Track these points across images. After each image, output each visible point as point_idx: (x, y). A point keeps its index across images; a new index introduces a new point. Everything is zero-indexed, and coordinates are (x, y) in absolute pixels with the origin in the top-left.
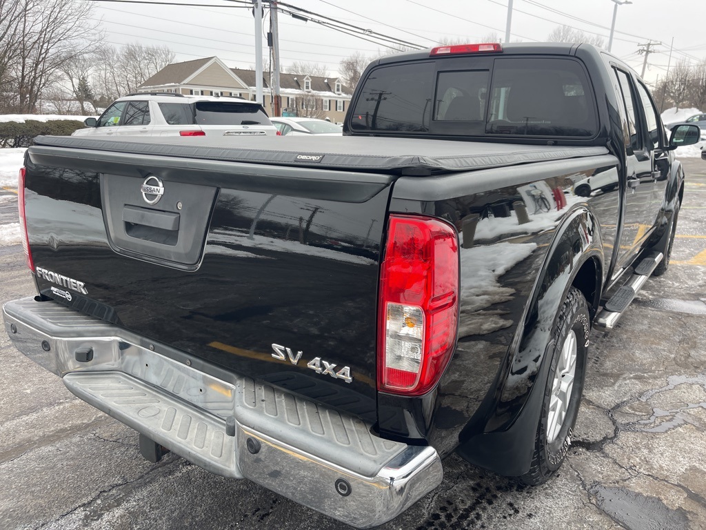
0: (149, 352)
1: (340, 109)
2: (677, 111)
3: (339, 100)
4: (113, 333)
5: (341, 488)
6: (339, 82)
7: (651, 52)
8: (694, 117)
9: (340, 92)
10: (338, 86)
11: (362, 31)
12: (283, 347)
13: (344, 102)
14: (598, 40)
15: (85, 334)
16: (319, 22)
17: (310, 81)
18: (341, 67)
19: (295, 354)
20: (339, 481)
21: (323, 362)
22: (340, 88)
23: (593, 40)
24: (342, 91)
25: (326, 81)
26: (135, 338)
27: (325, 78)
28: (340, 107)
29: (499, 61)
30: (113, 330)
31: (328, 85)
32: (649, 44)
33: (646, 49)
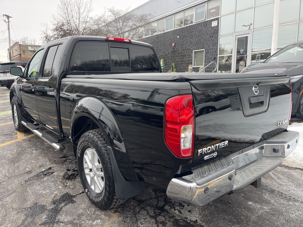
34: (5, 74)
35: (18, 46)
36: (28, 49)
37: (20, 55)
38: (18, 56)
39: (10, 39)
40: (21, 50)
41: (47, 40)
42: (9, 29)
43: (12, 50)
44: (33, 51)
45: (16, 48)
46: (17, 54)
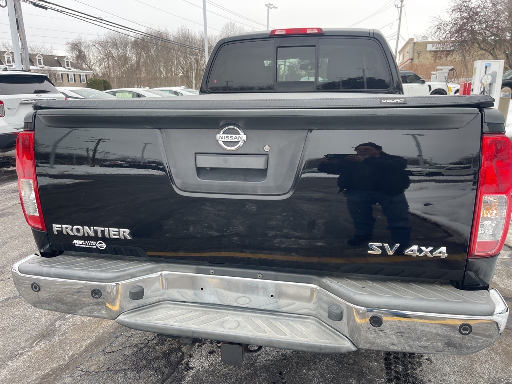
0: (206, 277)
1: (72, 81)
3: (70, 74)
4: (160, 269)
5: (464, 331)
6: (67, 59)
9: (70, 68)
10: (68, 62)
11: (95, 19)
12: (381, 245)
13: (74, 75)
15: (138, 275)
16: (57, 11)
17: (42, 59)
18: (68, 48)
19: (392, 246)
20: (462, 326)
21: (422, 248)
22: (70, 64)
24: (72, 67)
25: (56, 59)
26: (189, 268)
27: (55, 56)
28: (72, 80)
29: (322, 40)
30: (161, 267)
31: (59, 62)
35: (412, 45)
36: (426, 49)
37: (412, 60)
38: (409, 62)
39: (399, 34)
40: (416, 51)
42: (400, 19)
43: (403, 53)
44: (434, 51)
45: (408, 49)
46: (408, 59)
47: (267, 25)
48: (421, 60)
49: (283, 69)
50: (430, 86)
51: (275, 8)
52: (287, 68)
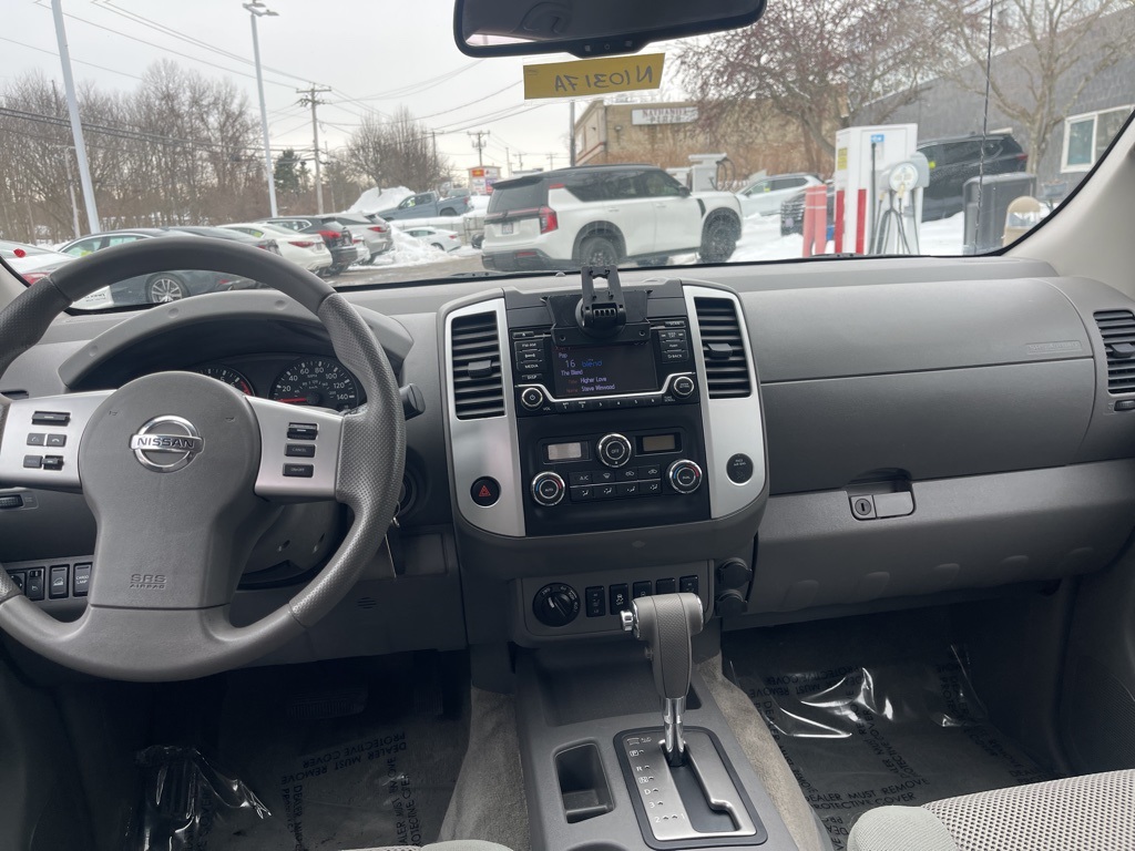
2: (380, 193)
7: (318, 103)
8: (407, 199)
14: (227, 86)
23: (219, 85)
32: (313, 91)
33: (310, 97)
34: (508, 227)
36: (631, 121)
37: (605, 144)
38: (599, 150)
40: (610, 126)
41: (683, 67)
43: (582, 130)
44: (649, 126)
45: (594, 120)
46: (597, 142)
47: (254, 60)
48: (623, 144)
49: (314, 172)
50: (700, 201)
51: (269, 13)
52: (322, 166)
